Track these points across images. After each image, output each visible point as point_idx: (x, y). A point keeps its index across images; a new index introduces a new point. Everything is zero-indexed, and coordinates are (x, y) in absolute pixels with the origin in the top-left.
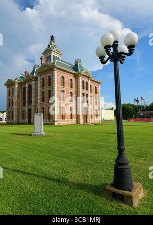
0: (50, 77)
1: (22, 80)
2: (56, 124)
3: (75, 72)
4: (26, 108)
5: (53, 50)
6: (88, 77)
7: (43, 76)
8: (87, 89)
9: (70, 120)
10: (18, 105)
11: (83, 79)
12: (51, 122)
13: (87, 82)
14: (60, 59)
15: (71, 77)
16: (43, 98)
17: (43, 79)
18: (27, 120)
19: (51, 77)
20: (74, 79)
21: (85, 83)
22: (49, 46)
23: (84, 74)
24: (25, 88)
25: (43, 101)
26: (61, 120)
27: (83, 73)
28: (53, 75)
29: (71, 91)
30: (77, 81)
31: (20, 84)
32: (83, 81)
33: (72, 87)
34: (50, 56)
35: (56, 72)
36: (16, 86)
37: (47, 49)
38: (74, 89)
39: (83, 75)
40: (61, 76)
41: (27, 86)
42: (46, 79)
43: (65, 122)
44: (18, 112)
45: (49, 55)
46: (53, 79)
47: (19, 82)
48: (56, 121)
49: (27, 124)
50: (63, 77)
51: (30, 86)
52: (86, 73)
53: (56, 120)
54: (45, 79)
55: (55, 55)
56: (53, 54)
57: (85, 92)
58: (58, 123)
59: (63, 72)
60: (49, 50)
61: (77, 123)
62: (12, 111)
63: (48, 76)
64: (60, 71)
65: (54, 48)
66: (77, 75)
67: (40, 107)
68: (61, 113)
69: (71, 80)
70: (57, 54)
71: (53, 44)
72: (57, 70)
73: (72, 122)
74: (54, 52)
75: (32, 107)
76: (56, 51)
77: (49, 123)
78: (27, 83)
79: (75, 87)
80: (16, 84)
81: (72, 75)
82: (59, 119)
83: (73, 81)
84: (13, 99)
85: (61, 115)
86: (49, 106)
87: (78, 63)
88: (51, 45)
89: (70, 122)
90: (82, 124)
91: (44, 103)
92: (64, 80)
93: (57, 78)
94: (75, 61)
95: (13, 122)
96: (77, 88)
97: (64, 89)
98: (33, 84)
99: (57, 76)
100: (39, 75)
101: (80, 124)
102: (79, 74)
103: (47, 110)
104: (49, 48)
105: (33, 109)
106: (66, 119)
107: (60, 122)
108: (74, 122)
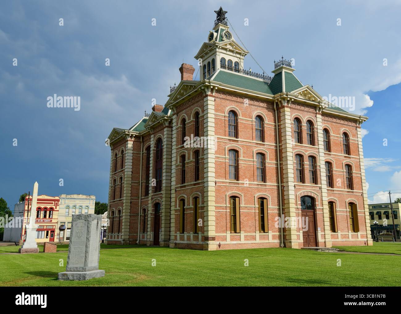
0: (197, 114)
1: (143, 130)
2: (212, 246)
3: (270, 96)
4: (150, 202)
5: (221, 44)
6: (314, 107)
7: (183, 114)
8: (312, 142)
9: (258, 234)
10: (134, 194)
11: (296, 114)
13: (310, 123)
15: (261, 110)
16: (183, 172)
17: (184, 120)
19: (201, 115)
20: (271, 114)
21: (304, 125)
22: (212, 36)
23: (301, 98)
24: (148, 148)
25: (183, 181)
26: (228, 235)
27: (296, 94)
28: (204, 108)
29: (261, 149)
30: (279, 121)
31: (140, 139)
32: (298, 120)
33: (262, 138)
34: (214, 61)
36: (130, 144)
37: (205, 46)
38: (270, 144)
39: (296, 102)
40: (228, 109)
41: (152, 143)
42: (190, 120)
43: (243, 241)
44: (133, 214)
45: (210, 60)
46: (205, 118)
47: (135, 133)
48: (213, 239)
49: (151, 246)
50: (233, 113)
51: (159, 141)
52: (304, 94)
54: (187, 122)
55: (227, 58)
56: (220, 55)
57: (307, 150)
58: (218, 243)
59: (234, 98)
60: (211, 46)
61: (282, 245)
62: (119, 211)
63: (193, 112)
64: (222, 96)
65: (224, 38)
66: (277, 103)
67: (176, 198)
68: (228, 214)
69: (260, 118)
70: (231, 54)
71: (222, 30)
72: (214, 94)
73: (267, 241)
74: (223, 48)
75: (161, 198)
76: (229, 47)
77: (195, 242)
78: (152, 136)
79: (273, 138)
80: (129, 139)
81: (262, 104)
82: (223, 232)
83: (266, 121)
84: (121, 178)
85: (228, 221)
86: (194, 194)
87: (284, 71)
88: (215, 34)
89: (258, 241)
90: (297, 247)
91: (185, 186)
92: (237, 120)
93: (215, 115)
94: (276, 66)
95: (120, 240)
96: (280, 141)
97: (238, 145)
98: (165, 136)
99: (216, 110)
100: (175, 112)
101: (290, 247)
102: (284, 99)
103: (191, 206)
104: (212, 42)
105: (164, 203)
106: (245, 231)
107: (226, 240)
108: (271, 240)
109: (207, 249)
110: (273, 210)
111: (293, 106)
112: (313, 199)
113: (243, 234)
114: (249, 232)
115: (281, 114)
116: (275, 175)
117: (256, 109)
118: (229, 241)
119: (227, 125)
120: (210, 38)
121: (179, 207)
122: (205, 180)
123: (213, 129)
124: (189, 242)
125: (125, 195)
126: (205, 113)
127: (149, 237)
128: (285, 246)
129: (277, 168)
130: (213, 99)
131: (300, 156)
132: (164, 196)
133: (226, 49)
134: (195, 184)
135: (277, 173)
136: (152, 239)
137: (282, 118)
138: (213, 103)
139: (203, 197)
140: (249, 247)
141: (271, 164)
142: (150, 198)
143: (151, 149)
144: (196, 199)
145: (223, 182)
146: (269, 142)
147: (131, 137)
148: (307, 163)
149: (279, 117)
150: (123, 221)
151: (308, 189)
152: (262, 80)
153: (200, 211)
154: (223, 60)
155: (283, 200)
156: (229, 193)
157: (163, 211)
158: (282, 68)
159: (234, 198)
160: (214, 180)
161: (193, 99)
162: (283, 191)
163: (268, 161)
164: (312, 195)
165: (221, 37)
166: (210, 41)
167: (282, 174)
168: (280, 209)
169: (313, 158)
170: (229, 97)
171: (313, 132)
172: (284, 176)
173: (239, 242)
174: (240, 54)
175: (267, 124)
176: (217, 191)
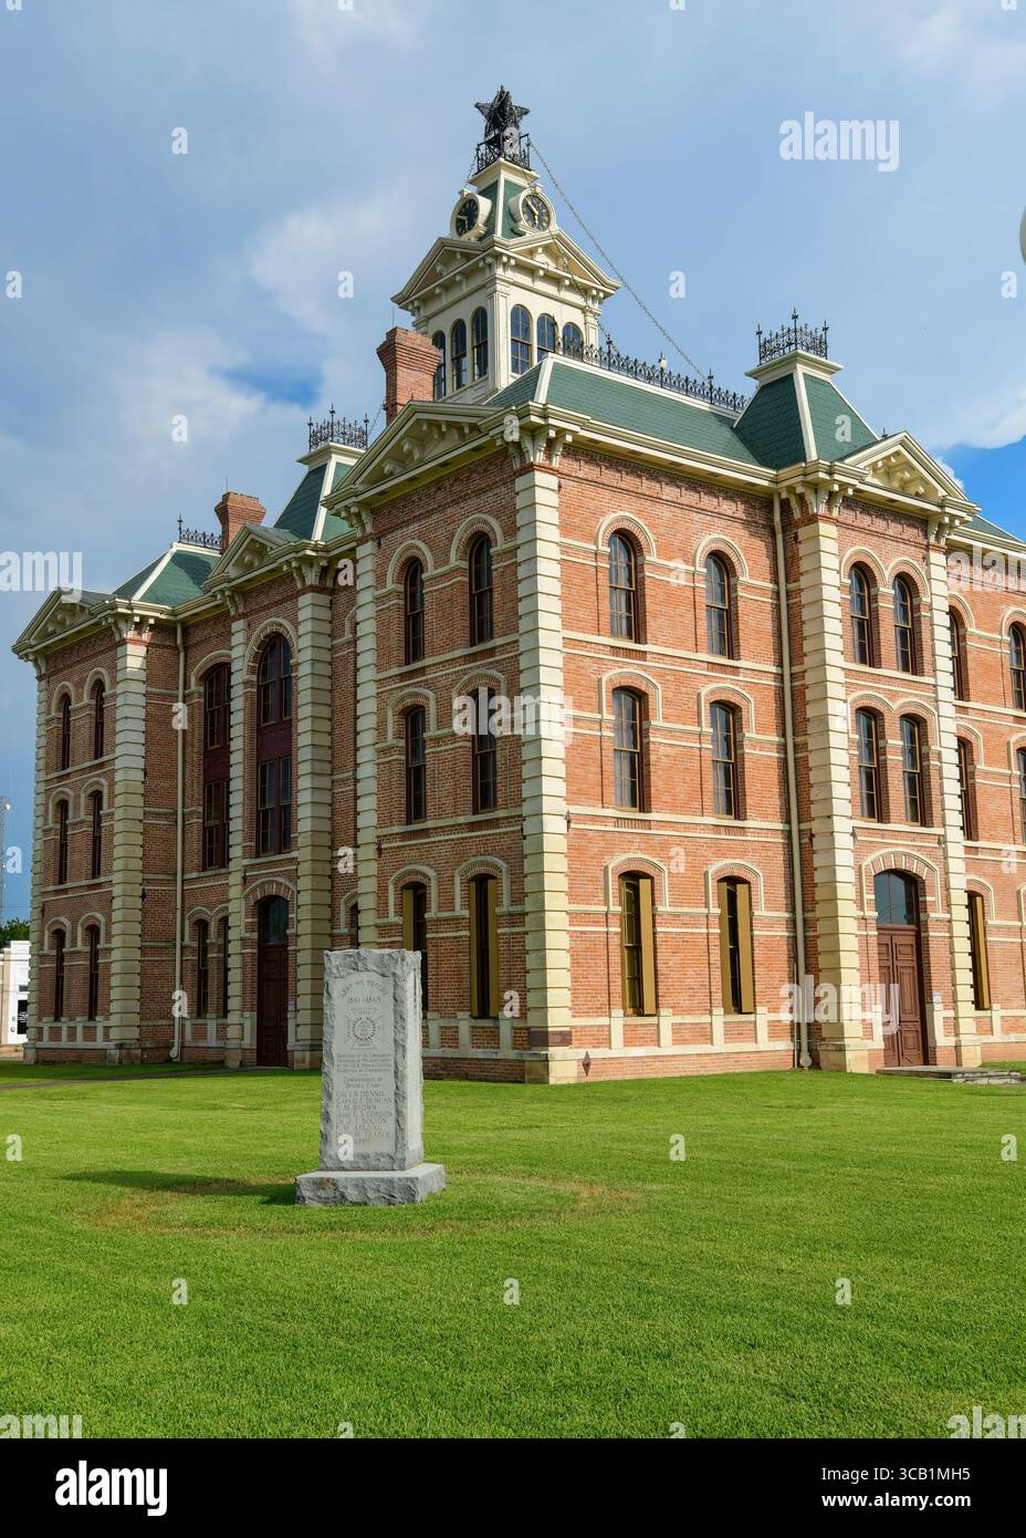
0: (479, 545)
1: (190, 596)
2: (563, 1066)
3: (757, 475)
4: (235, 892)
5: (513, 248)
6: (921, 521)
7: (408, 541)
8: (912, 659)
9: (719, 1019)
10: (156, 863)
11: (859, 548)
12: (507, 1052)
13: (905, 584)
14: (592, 338)
15: (722, 528)
16: (415, 777)
17: (412, 568)
18: (241, 1027)
19: (500, 545)
20: (759, 546)
21: (886, 590)
22: (467, 211)
23: (874, 486)
24: (218, 677)
25: (415, 807)
26: (618, 1021)
27: (862, 474)
28: (517, 520)
29: (727, 686)
30: (792, 575)
31: (173, 635)
32: (862, 574)
33: (728, 640)
34: (482, 319)
35: (546, 492)
36: (135, 657)
37: (443, 252)
38: (757, 665)
39: (861, 503)
40: (607, 523)
41: (240, 652)
42: (446, 569)
43: (667, 1047)
44: (154, 942)
45: (465, 312)
46: (521, 561)
47: (155, 612)
48: (565, 1039)
49: (243, 1069)
50: (627, 540)
51: (274, 651)
52: (888, 470)
53: (559, 1018)
54: (430, 571)
55: (537, 307)
56: (510, 295)
57: (895, 692)
58: (581, 1053)
59: (629, 481)
60: (467, 257)
61: (806, 1060)
62: (93, 932)
63: (462, 533)
64: (587, 470)
65: (524, 224)
66: (785, 504)
67: (381, 877)
68: (615, 941)
69: (721, 562)
70: (551, 289)
71: (513, 189)
72: (556, 462)
73: (751, 1047)
74: (522, 268)
75: (294, 876)
76: (541, 259)
77: (480, 1053)
78: (238, 625)
79: (767, 643)
80: (130, 634)
81: (728, 507)
82: (598, 1011)
83: (744, 577)
84: (96, 797)
85: (616, 968)
86: (475, 863)
87: (801, 371)
88: (484, 205)
89: (720, 1045)
90: (865, 1069)
91: (424, 833)
92: (639, 568)
93: (564, 548)
94: (764, 349)
95: (100, 1043)
96: (797, 656)
97: (645, 668)
98: (305, 628)
99: (565, 528)
100: (369, 529)
101: (841, 1068)
102: (816, 487)
103: (461, 911)
104: (470, 237)
105: (305, 898)
106: (677, 1010)
107: (608, 1042)
108: (764, 1043)
109: (542, 1078)
110: (770, 925)
111: (849, 516)
112: (912, 883)
113: (667, 1020)
114: (689, 1011)
115: (803, 549)
116: (776, 790)
117: (708, 527)
118: (618, 1049)
119: (604, 590)
120: (459, 220)
121: (399, 913)
122: (526, 809)
123: (557, 606)
124: (449, 1053)
125: (117, 865)
126: (522, 537)
127: (232, 1032)
128: (816, 1065)
129: (784, 763)
130: (552, 481)
131: (870, 717)
132: (305, 868)
133: (531, 271)
134: (473, 826)
135: (785, 781)
136: (249, 1041)
137: (804, 565)
138: (554, 499)
139: (518, 876)
140: (691, 1069)
141: (761, 743)
142: (236, 878)
143: (236, 679)
144: (481, 884)
145: (595, 818)
146: (755, 657)
147: (139, 627)
148: (895, 742)
149: (792, 561)
150: (115, 968)
151: (899, 843)
152: (704, 405)
153: (506, 930)
154: (520, 315)
155: (809, 886)
156: (618, 861)
157: (305, 928)
158: (793, 359)
159: (632, 879)
160: (563, 807)
161: (456, 477)
162: (807, 851)
163: (750, 733)
164: (914, 868)
165: (511, 216)
166: (460, 234)
167: (804, 785)
168: (793, 921)
169: (915, 724)
170: (610, 476)
171: (917, 621)
172: (814, 794)
173: (655, 1051)
174: (584, 291)
175: (749, 587)
176: (575, 852)
